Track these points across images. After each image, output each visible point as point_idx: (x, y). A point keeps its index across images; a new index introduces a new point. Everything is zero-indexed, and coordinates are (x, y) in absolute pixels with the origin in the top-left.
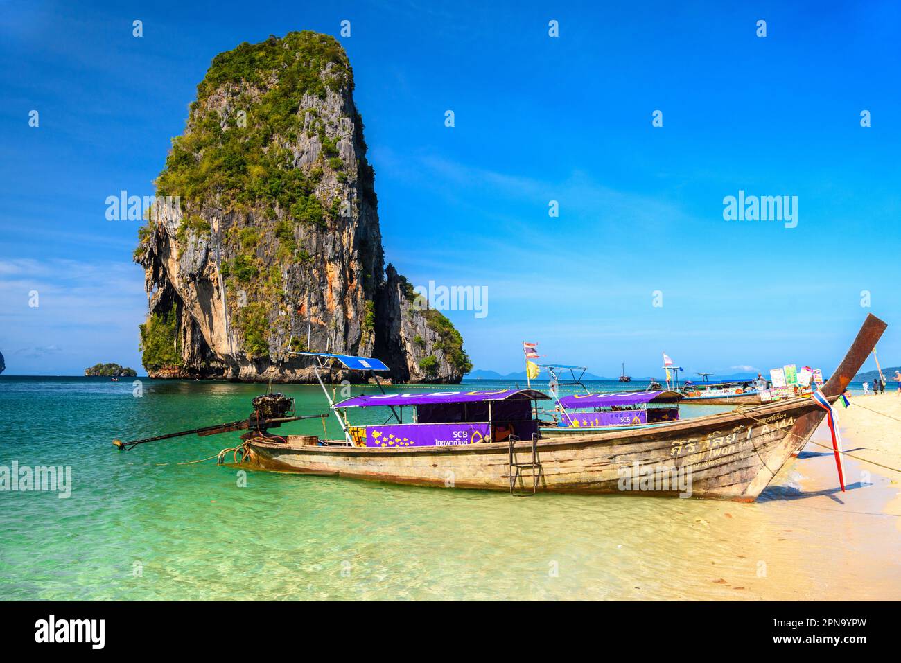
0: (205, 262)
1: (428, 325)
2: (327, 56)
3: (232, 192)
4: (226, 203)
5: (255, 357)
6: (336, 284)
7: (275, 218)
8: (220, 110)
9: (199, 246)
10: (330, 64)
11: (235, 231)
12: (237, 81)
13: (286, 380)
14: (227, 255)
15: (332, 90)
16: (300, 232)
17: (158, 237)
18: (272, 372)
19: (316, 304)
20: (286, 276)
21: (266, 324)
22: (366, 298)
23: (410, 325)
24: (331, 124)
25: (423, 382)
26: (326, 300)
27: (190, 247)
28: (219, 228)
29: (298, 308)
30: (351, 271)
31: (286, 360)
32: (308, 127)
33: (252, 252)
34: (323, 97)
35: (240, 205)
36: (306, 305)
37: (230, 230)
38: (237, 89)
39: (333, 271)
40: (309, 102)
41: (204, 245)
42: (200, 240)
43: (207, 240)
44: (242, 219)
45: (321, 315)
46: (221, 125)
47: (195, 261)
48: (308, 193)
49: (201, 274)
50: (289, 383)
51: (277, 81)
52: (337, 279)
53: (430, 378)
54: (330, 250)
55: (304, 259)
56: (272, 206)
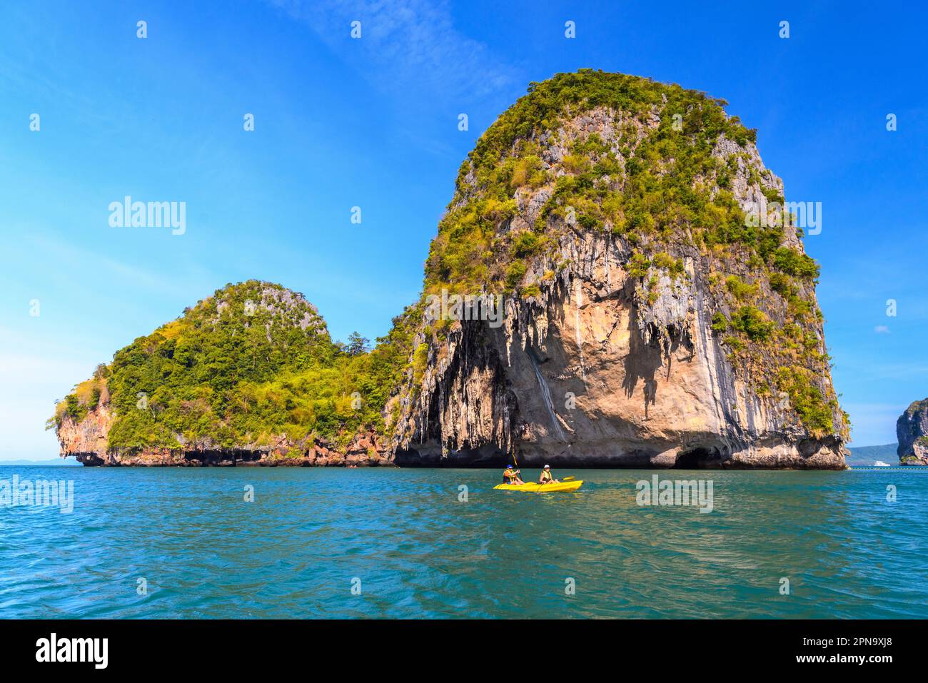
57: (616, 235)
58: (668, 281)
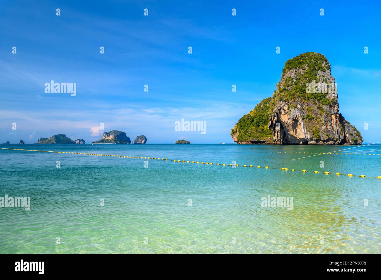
0: (297, 116)
1: (353, 130)
2: (323, 60)
3: (303, 98)
4: (301, 101)
5: (317, 139)
6: (335, 120)
7: (316, 104)
8: (292, 76)
9: (295, 112)
10: (325, 62)
11: (305, 108)
12: (296, 68)
13: (325, 144)
14: (303, 114)
15: (327, 69)
16: (324, 107)
17: (279, 109)
18: (321, 143)
19: (330, 125)
20: (323, 119)
21: (319, 131)
22: (340, 123)
23: (348, 129)
24: (328, 79)
25: (353, 145)
26: (332, 124)
27: (292, 112)
28: (300, 107)
29: (327, 126)
30: (337, 116)
31: (326, 140)
32: (322, 80)
33: (311, 113)
34: (325, 72)
35: (305, 101)
36: (328, 126)
37: (303, 107)
38: (296, 70)
39: (334, 117)
40: (320, 73)
41: (296, 111)
42: (295, 110)
43: (297, 110)
44: (306, 104)
45: (332, 128)
46: (293, 80)
47: (294, 115)
48: (325, 97)
49: (296, 118)
50: (326, 145)
51: (308, 67)
52: (334, 119)
53: (355, 144)
54: (333, 112)
55: (327, 114)
56: (315, 101)
57: (286, 101)
58: (293, 110)
